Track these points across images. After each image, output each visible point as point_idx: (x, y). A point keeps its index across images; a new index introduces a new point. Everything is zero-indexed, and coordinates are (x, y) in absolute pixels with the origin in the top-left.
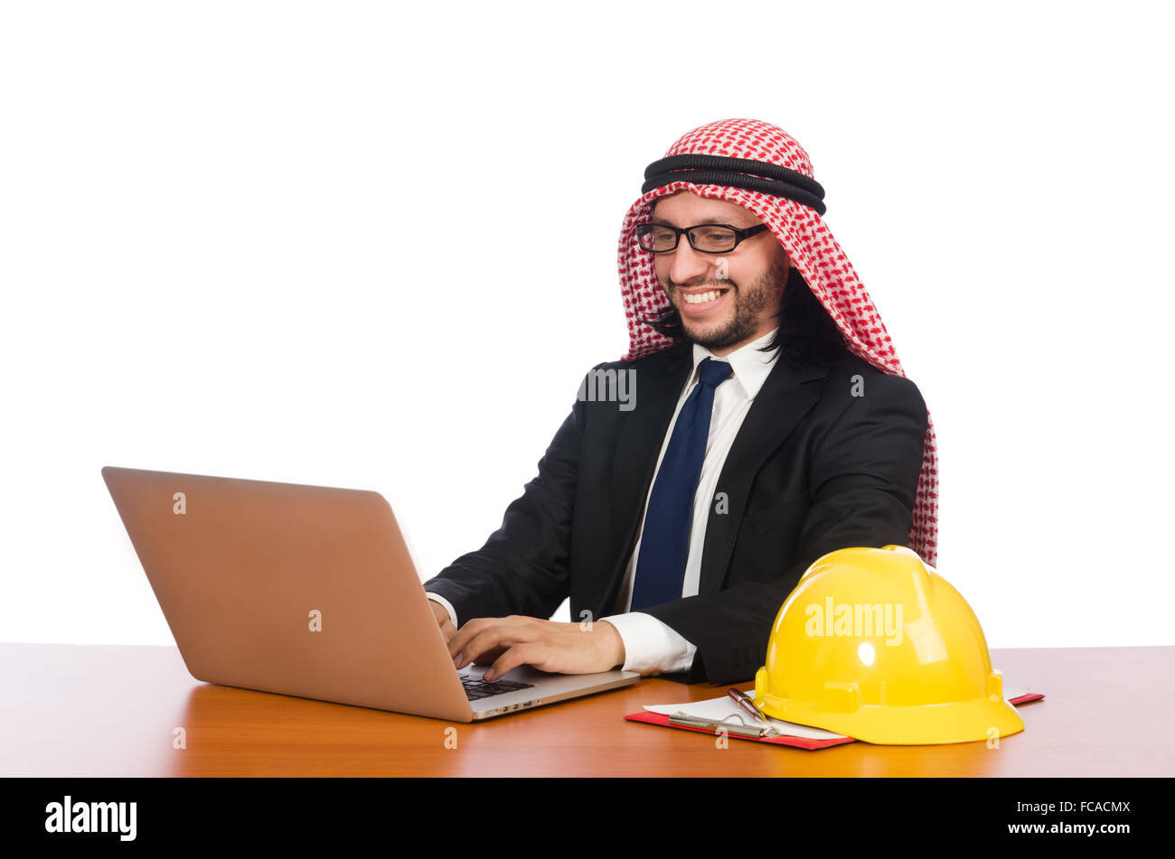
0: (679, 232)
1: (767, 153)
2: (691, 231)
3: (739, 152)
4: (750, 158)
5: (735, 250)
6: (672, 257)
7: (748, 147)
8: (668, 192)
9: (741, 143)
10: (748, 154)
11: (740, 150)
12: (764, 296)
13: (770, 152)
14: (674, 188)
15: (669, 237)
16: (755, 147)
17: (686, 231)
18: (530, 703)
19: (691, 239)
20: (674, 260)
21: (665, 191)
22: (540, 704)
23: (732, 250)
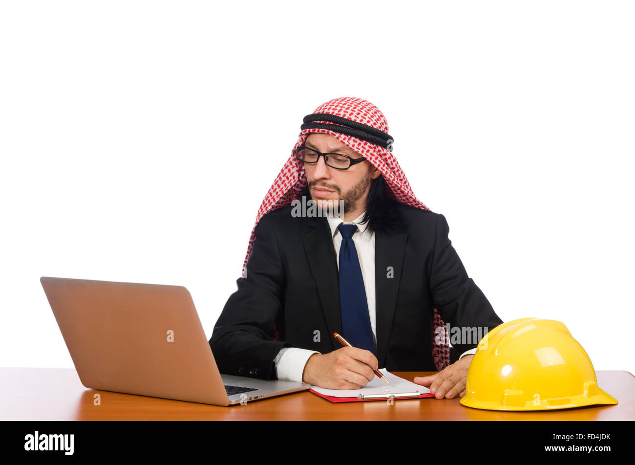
0: (320, 154)
1: (371, 121)
2: (327, 155)
3: (357, 119)
4: (362, 123)
5: (349, 169)
6: (313, 167)
7: (362, 116)
8: (316, 132)
9: (358, 114)
10: (362, 121)
11: (358, 118)
12: (357, 194)
13: (372, 120)
14: (320, 132)
15: (313, 155)
16: (365, 117)
17: (324, 155)
18: (257, 397)
19: (326, 159)
20: (315, 168)
21: (315, 130)
22: (262, 397)
23: (347, 169)
